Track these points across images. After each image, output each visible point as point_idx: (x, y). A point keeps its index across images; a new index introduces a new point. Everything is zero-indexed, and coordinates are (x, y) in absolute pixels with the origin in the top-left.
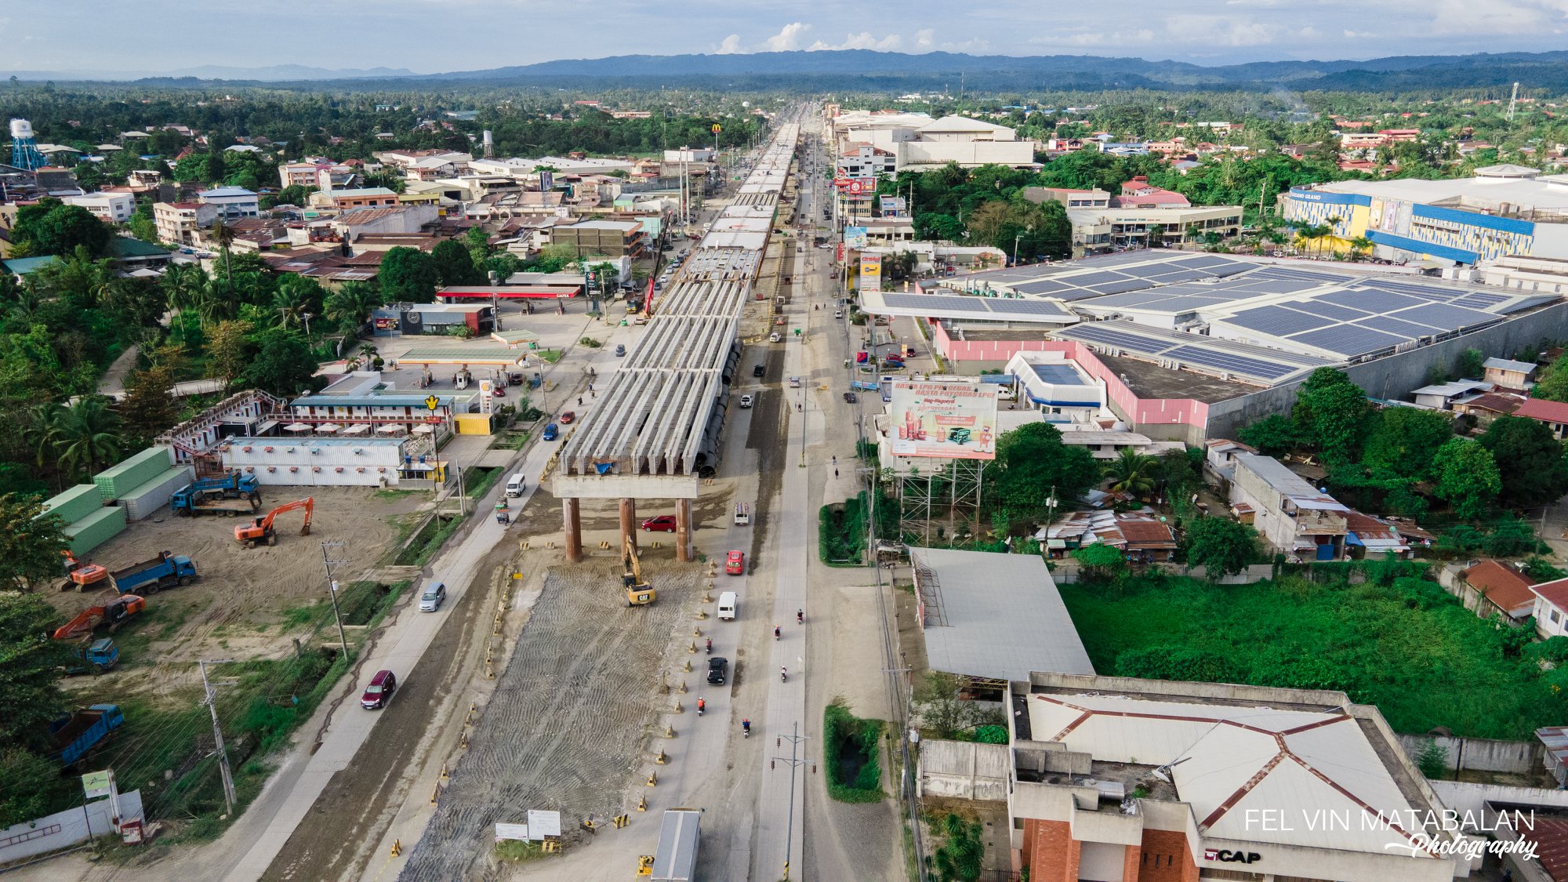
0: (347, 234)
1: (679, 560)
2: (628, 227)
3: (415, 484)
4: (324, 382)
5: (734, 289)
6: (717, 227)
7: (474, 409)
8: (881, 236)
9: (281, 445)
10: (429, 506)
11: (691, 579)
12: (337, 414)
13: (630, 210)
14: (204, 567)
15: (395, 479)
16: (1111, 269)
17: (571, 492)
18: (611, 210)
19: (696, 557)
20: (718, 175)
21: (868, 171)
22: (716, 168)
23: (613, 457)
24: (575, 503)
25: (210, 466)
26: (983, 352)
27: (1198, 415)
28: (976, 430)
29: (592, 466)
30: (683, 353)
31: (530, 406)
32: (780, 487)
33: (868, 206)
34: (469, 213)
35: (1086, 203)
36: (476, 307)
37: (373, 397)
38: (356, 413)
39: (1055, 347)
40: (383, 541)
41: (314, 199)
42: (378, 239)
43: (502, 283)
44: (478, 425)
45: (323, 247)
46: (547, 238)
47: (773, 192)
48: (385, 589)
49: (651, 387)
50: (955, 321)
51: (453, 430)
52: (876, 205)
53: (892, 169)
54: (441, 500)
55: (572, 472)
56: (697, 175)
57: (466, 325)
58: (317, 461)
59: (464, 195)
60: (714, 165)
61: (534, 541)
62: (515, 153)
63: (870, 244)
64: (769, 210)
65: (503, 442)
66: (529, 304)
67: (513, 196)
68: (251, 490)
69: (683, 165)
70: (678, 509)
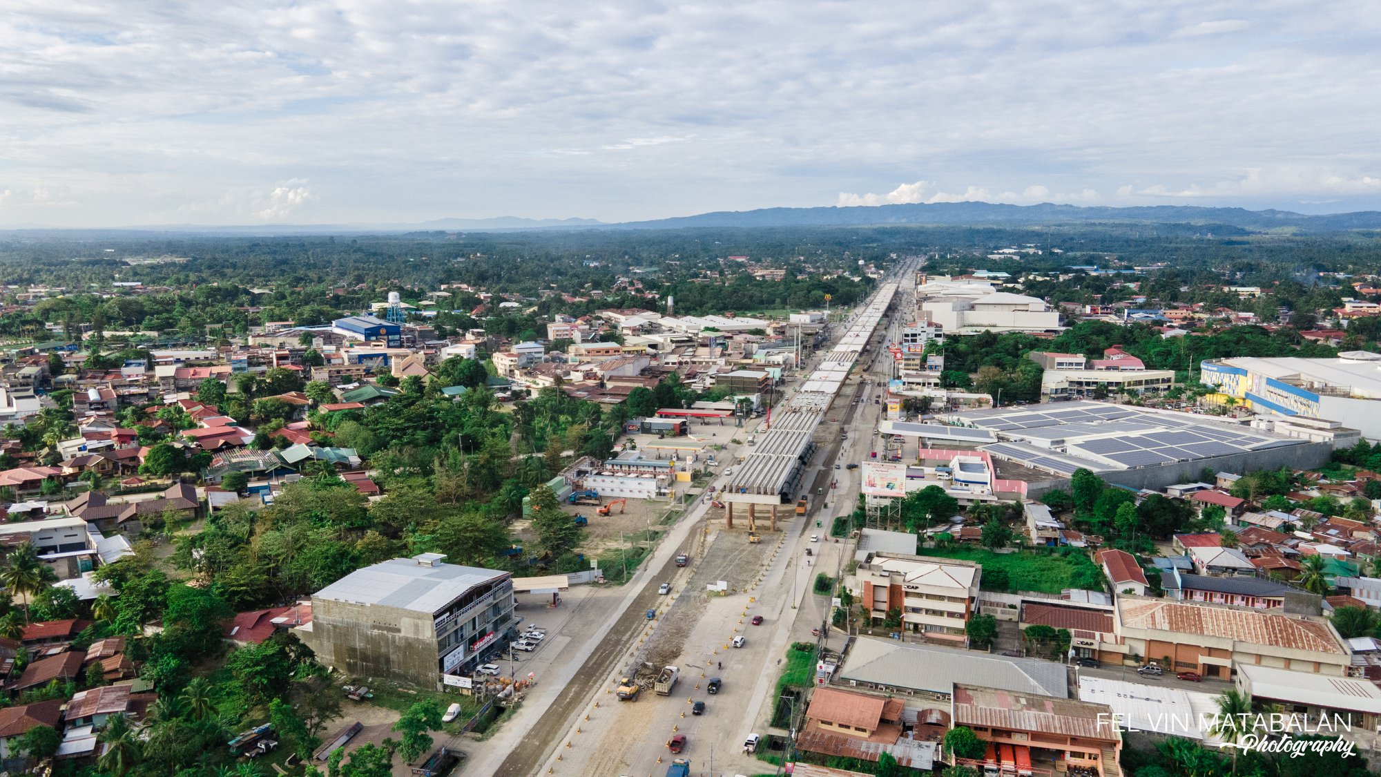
0: (603, 376)
1: (771, 531)
2: (760, 375)
3: (662, 499)
4: (615, 455)
6: (812, 377)
7: (683, 470)
8: (918, 384)
10: (668, 507)
11: (775, 537)
12: (624, 468)
13: (763, 362)
15: (653, 496)
17: (729, 499)
18: (750, 361)
19: (778, 530)
20: (825, 332)
21: (922, 337)
22: (824, 327)
23: (747, 486)
24: (731, 504)
25: (577, 487)
33: (916, 362)
34: (666, 361)
35: (1069, 364)
36: (679, 421)
37: (639, 462)
38: (632, 469)
39: (978, 455)
40: (653, 517)
41: (572, 348)
42: (620, 379)
43: (689, 408)
44: (686, 477)
45: (591, 383)
46: (713, 381)
47: (855, 351)
48: (657, 533)
50: (930, 438)
51: (675, 477)
52: (924, 361)
53: (939, 336)
54: (672, 505)
55: (731, 491)
56: (807, 334)
57: (673, 430)
58: (622, 486)
59: (659, 347)
60: (823, 325)
61: (713, 521)
62: (688, 311)
64: (848, 365)
65: (697, 485)
66: (703, 419)
67: (691, 349)
68: (597, 497)
69: (798, 327)
70: (771, 509)
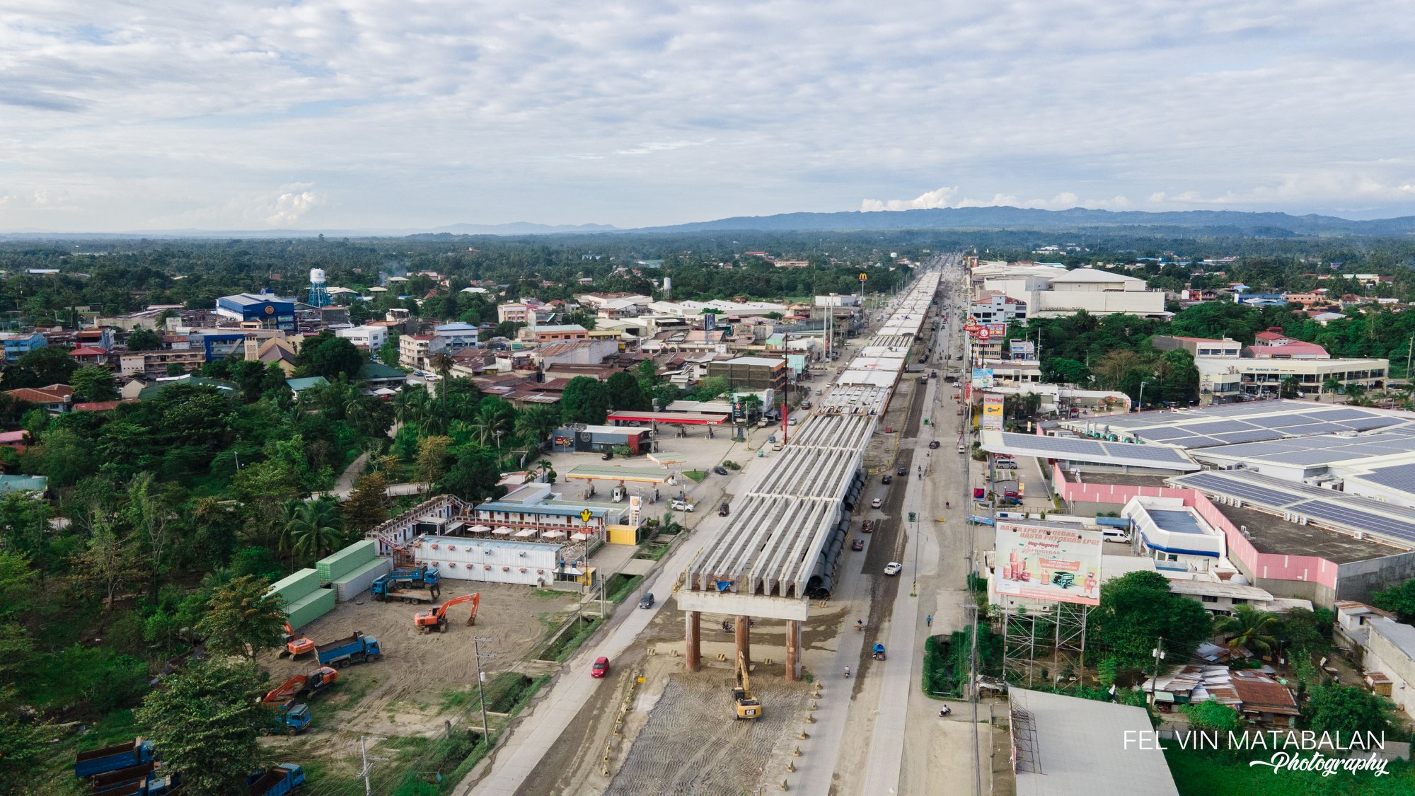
0: (542, 364)
1: (787, 679)
2: (774, 363)
3: (567, 586)
4: (504, 491)
5: (862, 424)
6: (853, 365)
7: (624, 522)
8: (1009, 377)
9: (461, 544)
10: (575, 607)
11: (796, 699)
12: (512, 518)
13: (779, 348)
14: (387, 646)
15: (550, 580)
16: (1237, 418)
17: (693, 606)
18: (763, 348)
19: (804, 677)
20: (861, 317)
21: (1000, 317)
22: (860, 312)
23: (732, 576)
24: (697, 616)
25: (404, 558)
26: (1101, 495)
27: (1327, 574)
28: (1080, 575)
29: (713, 583)
30: (808, 482)
31: (672, 521)
32: (890, 614)
33: (998, 349)
34: (644, 347)
35: (1216, 352)
36: (636, 431)
37: (542, 506)
38: (527, 519)
39: (1175, 494)
40: (532, 636)
41: (522, 332)
42: (566, 368)
43: (663, 410)
44: (626, 536)
45: (522, 373)
46: (704, 371)
47: (910, 334)
48: (527, 681)
49: (774, 512)
50: (1072, 462)
51: (605, 539)
52: (1006, 348)
53: (1023, 315)
54: (589, 603)
55: (696, 588)
56: (842, 318)
57: (627, 445)
58: (489, 561)
59: (642, 332)
60: (858, 309)
61: (660, 647)
62: (689, 296)
63: (998, 385)
64: (903, 351)
65: (645, 552)
66: (682, 428)
67: (681, 334)
68: (432, 582)
69: (829, 309)
70: (788, 630)
